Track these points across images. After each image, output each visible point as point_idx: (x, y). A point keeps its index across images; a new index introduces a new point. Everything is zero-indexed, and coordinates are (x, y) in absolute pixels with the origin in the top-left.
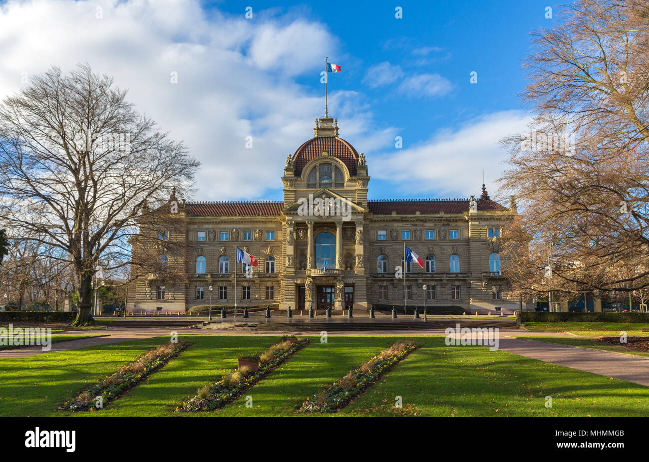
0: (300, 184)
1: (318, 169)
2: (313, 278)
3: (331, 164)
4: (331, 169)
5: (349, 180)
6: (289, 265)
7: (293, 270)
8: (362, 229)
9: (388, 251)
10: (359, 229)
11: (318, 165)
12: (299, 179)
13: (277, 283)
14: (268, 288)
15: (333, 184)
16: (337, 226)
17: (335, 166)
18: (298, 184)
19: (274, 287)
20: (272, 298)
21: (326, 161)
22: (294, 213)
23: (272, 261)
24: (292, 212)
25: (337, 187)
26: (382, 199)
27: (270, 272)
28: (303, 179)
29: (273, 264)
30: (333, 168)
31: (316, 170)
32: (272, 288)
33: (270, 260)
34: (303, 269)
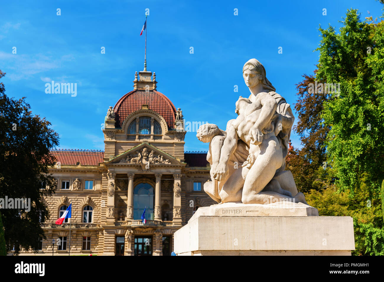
0: (120, 136)
1: (137, 122)
2: (133, 229)
3: (151, 117)
4: (150, 122)
5: (167, 134)
6: (109, 216)
7: (113, 220)
8: (179, 182)
9: (203, 202)
10: (177, 182)
11: (138, 118)
12: (120, 130)
13: (95, 233)
14: (84, 238)
15: (152, 137)
16: (157, 178)
17: (155, 119)
18: (119, 136)
19: (91, 237)
20: (89, 248)
21: (145, 114)
22: (116, 166)
23: (90, 211)
24: (114, 164)
25: (156, 139)
26: (197, 151)
27: (88, 222)
28: (123, 131)
29: (90, 214)
30: (152, 122)
31: (136, 122)
32: (89, 238)
33: (88, 209)
34: (121, 219)
